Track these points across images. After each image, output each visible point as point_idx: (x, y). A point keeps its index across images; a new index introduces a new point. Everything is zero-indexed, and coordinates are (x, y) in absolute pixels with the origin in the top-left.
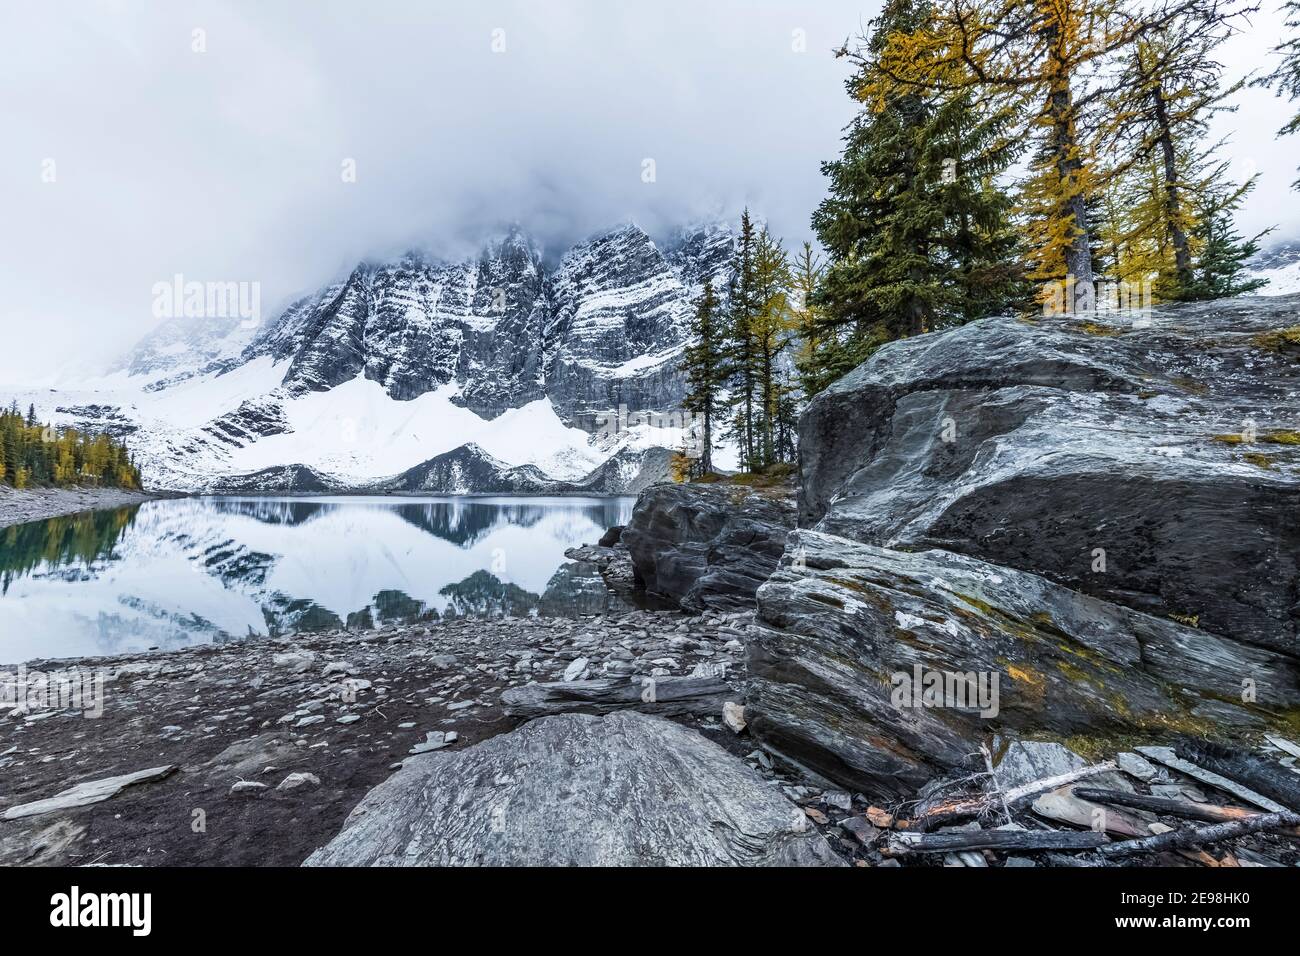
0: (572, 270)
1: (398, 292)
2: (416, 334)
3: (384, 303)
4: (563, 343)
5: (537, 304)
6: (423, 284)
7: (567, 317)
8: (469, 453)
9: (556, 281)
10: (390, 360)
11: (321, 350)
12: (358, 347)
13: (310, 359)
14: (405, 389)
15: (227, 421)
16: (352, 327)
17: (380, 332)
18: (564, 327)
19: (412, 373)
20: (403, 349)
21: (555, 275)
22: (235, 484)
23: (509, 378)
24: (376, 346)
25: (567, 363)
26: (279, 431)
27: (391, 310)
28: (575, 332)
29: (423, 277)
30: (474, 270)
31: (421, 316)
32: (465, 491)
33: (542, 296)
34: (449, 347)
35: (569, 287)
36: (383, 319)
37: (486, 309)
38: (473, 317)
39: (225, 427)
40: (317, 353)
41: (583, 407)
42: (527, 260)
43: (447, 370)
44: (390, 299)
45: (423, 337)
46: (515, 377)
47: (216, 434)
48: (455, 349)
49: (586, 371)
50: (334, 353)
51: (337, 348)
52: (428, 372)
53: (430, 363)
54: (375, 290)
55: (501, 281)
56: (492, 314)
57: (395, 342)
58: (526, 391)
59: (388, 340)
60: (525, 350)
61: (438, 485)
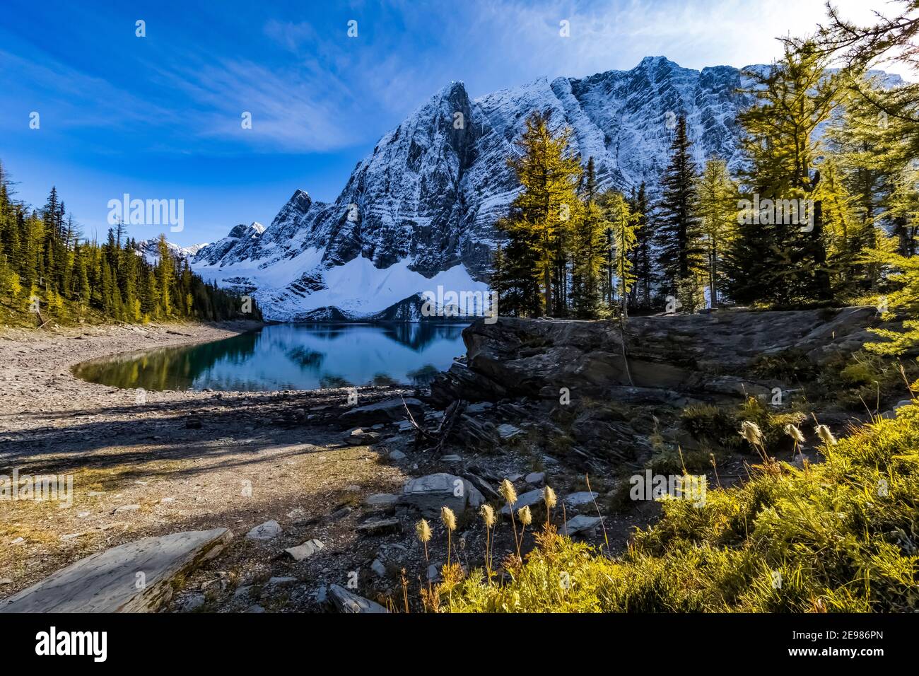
0: (475, 183)
1: (377, 206)
2: (387, 230)
3: (370, 213)
4: (471, 230)
5: (455, 207)
6: (390, 200)
7: (473, 213)
8: (418, 298)
9: (466, 191)
10: (374, 246)
11: (340, 242)
12: (358, 239)
13: (334, 248)
14: (384, 263)
15: (297, 283)
16: (354, 228)
17: (369, 230)
18: (472, 219)
19: (387, 253)
20: (381, 239)
21: (465, 188)
22: (303, 317)
23: (440, 253)
24: (367, 238)
25: (474, 242)
26: (322, 288)
27: (373, 217)
28: (478, 222)
29: (390, 196)
30: (418, 189)
31: (390, 219)
32: (417, 320)
33: (458, 201)
34: (405, 236)
35: (474, 194)
36: (370, 222)
37: (426, 212)
38: (418, 218)
39: (296, 287)
40: (337, 244)
41: (483, 269)
42: (448, 180)
43: (405, 250)
44: (374, 211)
45: (391, 231)
46: (444, 252)
47: (293, 291)
48: (409, 237)
49: (485, 246)
50: (346, 244)
51: (347, 241)
52: (395, 252)
53: (396, 247)
54: (365, 206)
55: (433, 195)
56: (429, 215)
57: (377, 235)
58: (450, 260)
59: (373, 234)
60: (449, 235)
61: (403, 317)
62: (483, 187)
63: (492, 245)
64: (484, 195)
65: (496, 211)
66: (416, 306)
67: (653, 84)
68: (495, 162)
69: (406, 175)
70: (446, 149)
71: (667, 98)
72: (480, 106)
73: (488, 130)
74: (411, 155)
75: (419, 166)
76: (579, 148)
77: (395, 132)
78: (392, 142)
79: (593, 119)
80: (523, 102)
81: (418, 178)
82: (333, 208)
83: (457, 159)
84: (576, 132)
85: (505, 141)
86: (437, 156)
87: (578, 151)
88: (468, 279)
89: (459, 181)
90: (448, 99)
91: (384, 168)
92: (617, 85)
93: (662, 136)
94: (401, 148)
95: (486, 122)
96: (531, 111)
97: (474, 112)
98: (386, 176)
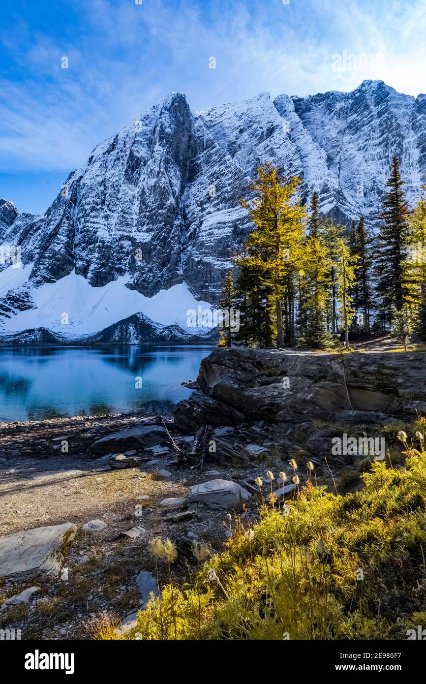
0: (197, 199)
1: (91, 220)
2: (103, 245)
3: (84, 227)
4: (193, 247)
5: (177, 222)
6: (106, 214)
7: (195, 230)
8: (138, 319)
9: (188, 207)
10: (89, 262)
11: (50, 258)
12: (71, 255)
13: (43, 264)
14: (99, 280)
16: (67, 243)
17: (83, 245)
18: (194, 236)
19: (103, 270)
20: (97, 255)
21: (187, 203)
22: (8, 340)
23: (161, 270)
24: (81, 254)
25: (196, 259)
26: (29, 307)
27: (88, 231)
28: (201, 239)
29: (106, 209)
30: (137, 202)
31: (106, 234)
32: (137, 342)
33: (179, 217)
34: (124, 253)
35: (196, 210)
36: (84, 237)
37: (145, 228)
38: (137, 233)
40: (47, 260)
41: (207, 287)
42: (169, 194)
43: (123, 267)
44: (89, 224)
45: (107, 247)
46: (165, 270)
48: (128, 254)
49: (208, 264)
50: (57, 259)
51: (59, 256)
52: (112, 268)
53: (113, 263)
54: (78, 219)
55: (153, 209)
56: (149, 230)
57: (92, 251)
58: (171, 278)
59: (87, 250)
60: (170, 252)
61: (121, 339)
62: (206, 203)
63: (216, 263)
64: (207, 211)
65: (219, 228)
66: (136, 328)
67: (372, 107)
68: (218, 178)
69: (124, 187)
70: (167, 162)
71: (385, 122)
72: (203, 120)
73: (210, 145)
74: (129, 167)
75: (138, 178)
76: (302, 166)
77: (112, 141)
78: (109, 151)
79: (315, 139)
80: (246, 117)
81: (136, 191)
82: (42, 220)
83: (178, 173)
84: (298, 151)
85: (228, 156)
86: (157, 169)
87: (301, 169)
88: (191, 298)
89: (181, 195)
90: (169, 110)
91: (100, 179)
92: (338, 106)
93: (381, 158)
94: (118, 159)
95: (208, 135)
96: (254, 127)
97: (196, 125)
98: (102, 188)
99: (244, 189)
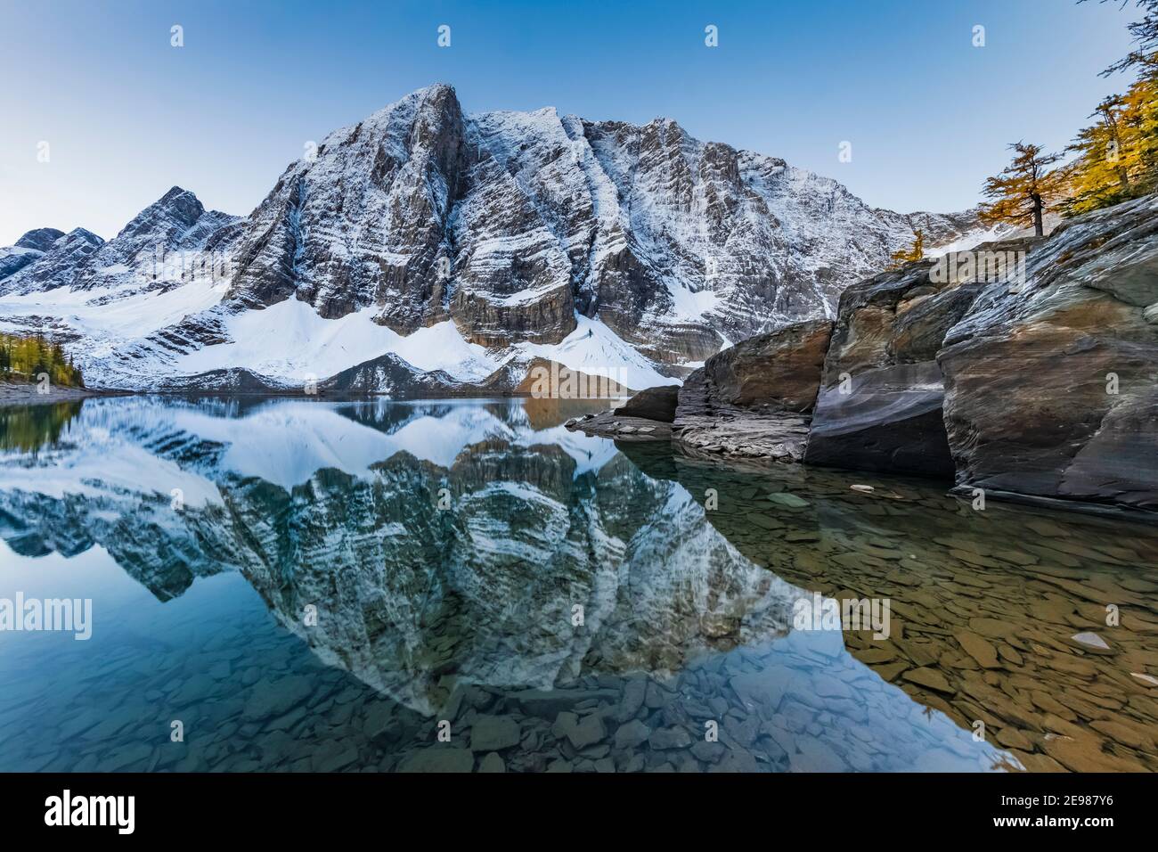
0: (469, 220)
1: (322, 229)
2: (340, 265)
3: (310, 238)
4: (464, 277)
5: (442, 246)
6: (343, 224)
7: (466, 258)
8: (390, 361)
9: (457, 228)
10: (317, 286)
11: (256, 275)
12: (289, 273)
13: (245, 282)
14: (333, 310)
15: (171, 332)
16: (283, 256)
17: (308, 262)
18: (464, 265)
19: (339, 297)
20: (329, 277)
21: (456, 224)
22: (180, 384)
23: (421, 303)
24: (305, 274)
25: (467, 293)
26: (221, 341)
27: (316, 244)
29: (343, 217)
30: (388, 215)
31: (344, 251)
32: (388, 390)
33: (446, 239)
34: (369, 277)
35: (467, 233)
36: (310, 251)
38: (388, 253)
39: (169, 337)
40: (251, 277)
41: (480, 327)
42: (432, 209)
43: (368, 296)
44: (318, 235)
45: (345, 268)
46: (425, 303)
47: (161, 343)
48: (375, 279)
49: (481, 300)
50: (267, 278)
51: (270, 273)
52: (351, 296)
53: (353, 290)
54: (302, 227)
55: (410, 226)
56: (406, 252)
57: (322, 271)
58: (435, 314)
59: (315, 269)
60: (433, 283)
61: (365, 385)
62: (480, 226)
63: (491, 299)
64: (481, 236)
65: (497, 258)
66: (386, 371)
67: (664, 147)
68: (494, 198)
69: (369, 193)
70: (430, 168)
71: (677, 164)
72: (477, 125)
73: (486, 157)
74: (378, 167)
75: (390, 184)
76: (592, 199)
77: (353, 130)
78: (349, 143)
79: (606, 171)
80: (530, 133)
81: (388, 200)
82: (244, 224)
83: (445, 185)
84: (588, 181)
85: (508, 175)
86: (418, 176)
87: (591, 202)
88: (460, 339)
89: (448, 213)
90: (433, 104)
91: (335, 177)
92: (631, 139)
93: (671, 203)
94: (363, 154)
95: (484, 145)
96: (539, 145)
97: (469, 129)
98: (338, 189)
99: (526, 216)
